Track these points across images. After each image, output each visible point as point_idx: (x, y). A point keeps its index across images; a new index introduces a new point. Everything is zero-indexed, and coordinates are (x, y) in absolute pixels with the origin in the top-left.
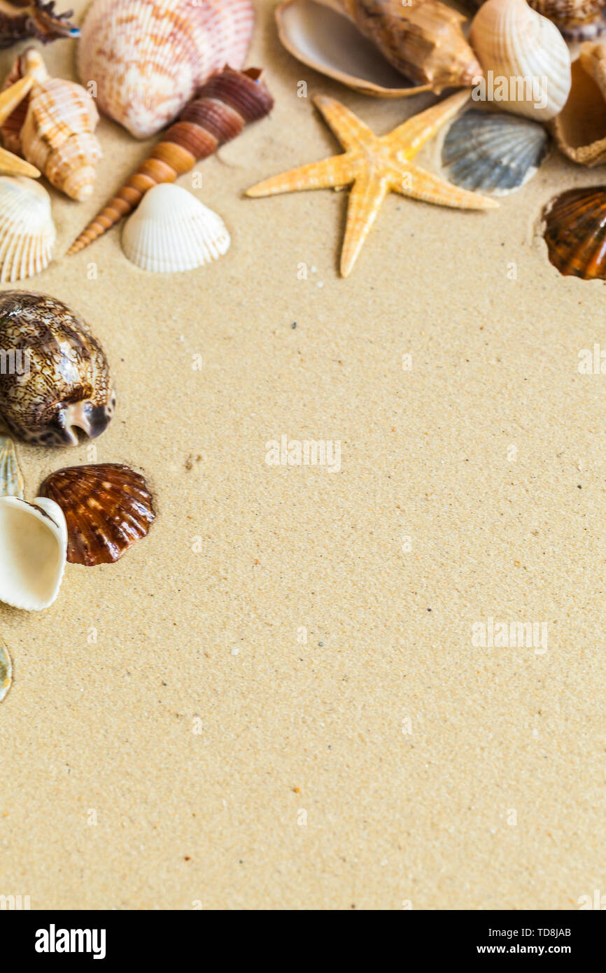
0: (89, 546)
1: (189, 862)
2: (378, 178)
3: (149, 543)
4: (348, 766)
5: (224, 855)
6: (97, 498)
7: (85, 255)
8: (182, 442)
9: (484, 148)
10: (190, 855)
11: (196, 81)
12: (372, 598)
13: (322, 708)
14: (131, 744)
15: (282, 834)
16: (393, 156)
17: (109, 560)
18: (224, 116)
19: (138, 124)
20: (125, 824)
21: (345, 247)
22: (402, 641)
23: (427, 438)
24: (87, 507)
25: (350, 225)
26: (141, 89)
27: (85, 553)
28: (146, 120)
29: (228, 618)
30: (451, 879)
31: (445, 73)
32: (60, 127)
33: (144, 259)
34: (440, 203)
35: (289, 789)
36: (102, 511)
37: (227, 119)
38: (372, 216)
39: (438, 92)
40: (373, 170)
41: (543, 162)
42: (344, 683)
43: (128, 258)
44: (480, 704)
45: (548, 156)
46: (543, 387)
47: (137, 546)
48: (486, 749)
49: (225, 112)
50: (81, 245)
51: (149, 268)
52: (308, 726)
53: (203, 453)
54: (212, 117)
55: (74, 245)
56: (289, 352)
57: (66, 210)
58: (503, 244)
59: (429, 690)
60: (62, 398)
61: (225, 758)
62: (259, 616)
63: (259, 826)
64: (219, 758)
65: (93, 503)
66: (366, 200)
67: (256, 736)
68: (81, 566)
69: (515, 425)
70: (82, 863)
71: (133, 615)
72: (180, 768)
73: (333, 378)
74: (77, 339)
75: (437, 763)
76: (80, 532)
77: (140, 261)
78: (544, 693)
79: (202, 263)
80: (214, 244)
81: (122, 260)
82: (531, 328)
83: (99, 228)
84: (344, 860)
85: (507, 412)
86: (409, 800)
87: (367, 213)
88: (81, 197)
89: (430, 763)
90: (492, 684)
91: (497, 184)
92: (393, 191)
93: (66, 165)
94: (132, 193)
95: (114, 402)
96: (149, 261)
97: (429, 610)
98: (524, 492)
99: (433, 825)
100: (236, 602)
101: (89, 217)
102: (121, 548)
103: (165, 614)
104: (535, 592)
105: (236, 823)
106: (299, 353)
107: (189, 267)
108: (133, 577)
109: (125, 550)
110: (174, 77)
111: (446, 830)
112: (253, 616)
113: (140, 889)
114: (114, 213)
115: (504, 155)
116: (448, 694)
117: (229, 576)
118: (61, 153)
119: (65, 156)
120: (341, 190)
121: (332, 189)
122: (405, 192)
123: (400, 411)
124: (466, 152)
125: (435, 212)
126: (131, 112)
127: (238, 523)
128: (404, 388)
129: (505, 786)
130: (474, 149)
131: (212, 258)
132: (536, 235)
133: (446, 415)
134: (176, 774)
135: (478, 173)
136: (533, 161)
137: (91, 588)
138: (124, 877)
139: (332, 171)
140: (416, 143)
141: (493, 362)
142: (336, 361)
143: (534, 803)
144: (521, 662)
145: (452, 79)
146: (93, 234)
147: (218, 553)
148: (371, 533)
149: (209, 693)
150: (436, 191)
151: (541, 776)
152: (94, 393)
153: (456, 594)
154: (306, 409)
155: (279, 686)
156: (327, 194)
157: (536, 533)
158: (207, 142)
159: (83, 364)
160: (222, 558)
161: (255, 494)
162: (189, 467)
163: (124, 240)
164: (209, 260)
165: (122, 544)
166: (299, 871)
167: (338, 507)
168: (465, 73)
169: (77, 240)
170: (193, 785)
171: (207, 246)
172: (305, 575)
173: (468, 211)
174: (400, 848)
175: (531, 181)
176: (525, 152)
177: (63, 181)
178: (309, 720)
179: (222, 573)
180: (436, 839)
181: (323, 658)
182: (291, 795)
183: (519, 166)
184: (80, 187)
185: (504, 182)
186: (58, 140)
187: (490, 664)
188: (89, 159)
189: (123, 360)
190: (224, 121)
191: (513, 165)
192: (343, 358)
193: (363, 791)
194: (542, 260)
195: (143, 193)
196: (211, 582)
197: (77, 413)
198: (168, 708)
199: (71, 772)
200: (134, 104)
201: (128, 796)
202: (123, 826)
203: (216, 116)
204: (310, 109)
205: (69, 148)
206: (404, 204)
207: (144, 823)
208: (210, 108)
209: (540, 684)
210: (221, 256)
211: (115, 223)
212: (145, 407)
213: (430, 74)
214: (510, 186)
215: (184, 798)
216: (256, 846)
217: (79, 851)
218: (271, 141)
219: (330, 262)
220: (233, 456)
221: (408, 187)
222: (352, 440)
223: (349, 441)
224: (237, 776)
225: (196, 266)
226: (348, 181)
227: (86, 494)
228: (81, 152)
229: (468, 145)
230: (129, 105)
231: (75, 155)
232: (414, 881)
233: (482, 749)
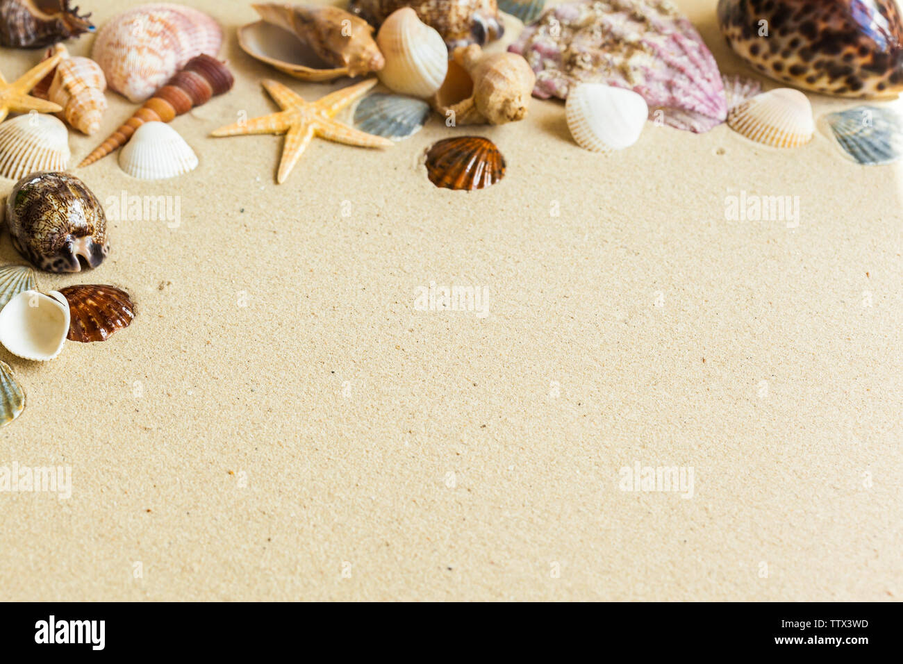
0: (86, 329)
1: (150, 513)
2: (307, 125)
3: (130, 330)
4: (269, 460)
5: (175, 509)
6: (94, 299)
7: (91, 167)
8: (157, 274)
9: (384, 112)
10: (150, 509)
11: (178, 65)
12: (292, 365)
13: (251, 426)
14: (110, 444)
15: (219, 498)
16: (319, 113)
17: (100, 339)
18: (198, 82)
19: (135, 89)
20: (103, 490)
21: (281, 165)
22: (312, 389)
23: (335, 276)
24: (86, 304)
25: (285, 153)
26: (138, 64)
27: (82, 333)
28: (141, 86)
29: (186, 374)
30: (341, 525)
31: (357, 59)
32: (79, 81)
33: (134, 169)
34: (351, 143)
35: (225, 473)
36: (97, 307)
37: (199, 84)
38: (302, 148)
39: (352, 75)
40: (304, 121)
41: (427, 123)
42: (269, 413)
43: (123, 170)
44: (367, 427)
45: (430, 119)
46: (422, 249)
47: (120, 332)
48: (370, 452)
49: (198, 80)
50: (89, 161)
51: (138, 176)
52: (241, 436)
53: (171, 280)
54: (189, 82)
55: (84, 161)
56: (238, 226)
57: (79, 141)
58: (395, 169)
59: (330, 418)
60: (72, 231)
61: (179, 453)
62: (209, 374)
63: (203, 493)
64: (175, 454)
65: (90, 302)
66: (297, 138)
67: (203, 442)
68: (79, 342)
69: (400, 270)
70: (71, 512)
71: (116, 371)
72: (146, 459)
73: (269, 241)
74: (85, 193)
75: (334, 459)
76: (79, 319)
77: (132, 171)
78: (415, 420)
79: (177, 174)
80: (186, 160)
81: (118, 170)
82: (414, 216)
83: (103, 151)
84: (264, 513)
85: (395, 263)
86: (313, 480)
87: (299, 144)
88: (91, 132)
89: (329, 459)
90: (376, 415)
91: (392, 133)
92: (318, 136)
93: (81, 107)
94: (129, 129)
95: (108, 248)
96: (139, 171)
97: (333, 372)
98: (404, 307)
99: (329, 494)
100: (192, 365)
101: (95, 145)
102: (109, 332)
103: (139, 371)
104: (410, 364)
105: (186, 491)
106: (245, 226)
107: (167, 176)
108: (117, 350)
109: (112, 334)
110: (162, 58)
111: (339, 497)
112: (204, 373)
113: (112, 528)
114: (115, 142)
115: (398, 115)
116: (345, 420)
117: (187, 350)
118: (78, 98)
119: (81, 100)
120: (280, 135)
121: (273, 134)
122: (326, 136)
123: (317, 261)
124: (371, 114)
125: (347, 150)
126: (130, 80)
127: (196, 320)
128: (320, 247)
129: (383, 473)
130: (377, 113)
131: (184, 171)
132: (419, 163)
133: (350, 263)
134: (143, 462)
135: (380, 127)
136: (419, 120)
137: (86, 355)
138: (101, 521)
139: (274, 122)
140: (336, 107)
141: (386, 234)
142: (271, 231)
143: (404, 483)
144: (399, 403)
145: (363, 63)
146: (98, 155)
147: (180, 337)
148: (293, 328)
149: (170, 416)
150: (348, 134)
151: (410, 468)
152: (95, 232)
153: (353, 364)
154: (249, 258)
155: (221, 413)
156: (271, 138)
157: (412, 331)
158: (184, 100)
159: (88, 210)
160: (183, 340)
161: (209, 304)
162: (161, 288)
163: (121, 159)
164: (182, 173)
165: (110, 330)
166: (230, 519)
167: (269, 313)
168: (372, 59)
169: (87, 158)
170: (155, 469)
171: (181, 162)
172: (243, 351)
173: (371, 148)
174: (305, 507)
175: (417, 134)
176: (414, 115)
177: (78, 119)
178: (242, 433)
179: (183, 348)
180: (332, 502)
181: (254, 398)
182: (227, 476)
183: (409, 123)
184: (90, 123)
185: (397, 132)
186: (76, 89)
187: (375, 403)
188: (98, 104)
189: (116, 227)
190: (197, 85)
191: (405, 122)
192: (277, 229)
193: (279, 474)
194: (423, 179)
195: (135, 129)
196: (174, 353)
197: (82, 245)
198: (139, 424)
199: (66, 460)
200: (133, 74)
201: (106, 474)
202: (102, 491)
203: (191, 82)
204: (259, 89)
205: (84, 95)
206: (326, 145)
207: (118, 491)
208: (188, 76)
209: (412, 416)
210: (191, 171)
211: (115, 149)
212: (131, 254)
213: (347, 59)
214: (402, 135)
215: (148, 476)
216: (199, 504)
217: (69, 505)
218: (231, 107)
219: (271, 175)
220: (194, 282)
221: (330, 133)
222: (281, 276)
223: (279, 276)
224: (187, 464)
225: (172, 175)
226: (285, 128)
227: (86, 296)
228: (93, 98)
229: (373, 110)
230: (129, 75)
231: (88, 100)
232: (314, 526)
233: (367, 452)
